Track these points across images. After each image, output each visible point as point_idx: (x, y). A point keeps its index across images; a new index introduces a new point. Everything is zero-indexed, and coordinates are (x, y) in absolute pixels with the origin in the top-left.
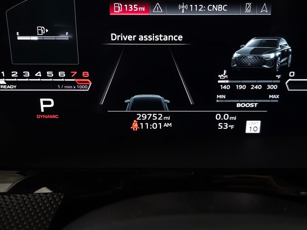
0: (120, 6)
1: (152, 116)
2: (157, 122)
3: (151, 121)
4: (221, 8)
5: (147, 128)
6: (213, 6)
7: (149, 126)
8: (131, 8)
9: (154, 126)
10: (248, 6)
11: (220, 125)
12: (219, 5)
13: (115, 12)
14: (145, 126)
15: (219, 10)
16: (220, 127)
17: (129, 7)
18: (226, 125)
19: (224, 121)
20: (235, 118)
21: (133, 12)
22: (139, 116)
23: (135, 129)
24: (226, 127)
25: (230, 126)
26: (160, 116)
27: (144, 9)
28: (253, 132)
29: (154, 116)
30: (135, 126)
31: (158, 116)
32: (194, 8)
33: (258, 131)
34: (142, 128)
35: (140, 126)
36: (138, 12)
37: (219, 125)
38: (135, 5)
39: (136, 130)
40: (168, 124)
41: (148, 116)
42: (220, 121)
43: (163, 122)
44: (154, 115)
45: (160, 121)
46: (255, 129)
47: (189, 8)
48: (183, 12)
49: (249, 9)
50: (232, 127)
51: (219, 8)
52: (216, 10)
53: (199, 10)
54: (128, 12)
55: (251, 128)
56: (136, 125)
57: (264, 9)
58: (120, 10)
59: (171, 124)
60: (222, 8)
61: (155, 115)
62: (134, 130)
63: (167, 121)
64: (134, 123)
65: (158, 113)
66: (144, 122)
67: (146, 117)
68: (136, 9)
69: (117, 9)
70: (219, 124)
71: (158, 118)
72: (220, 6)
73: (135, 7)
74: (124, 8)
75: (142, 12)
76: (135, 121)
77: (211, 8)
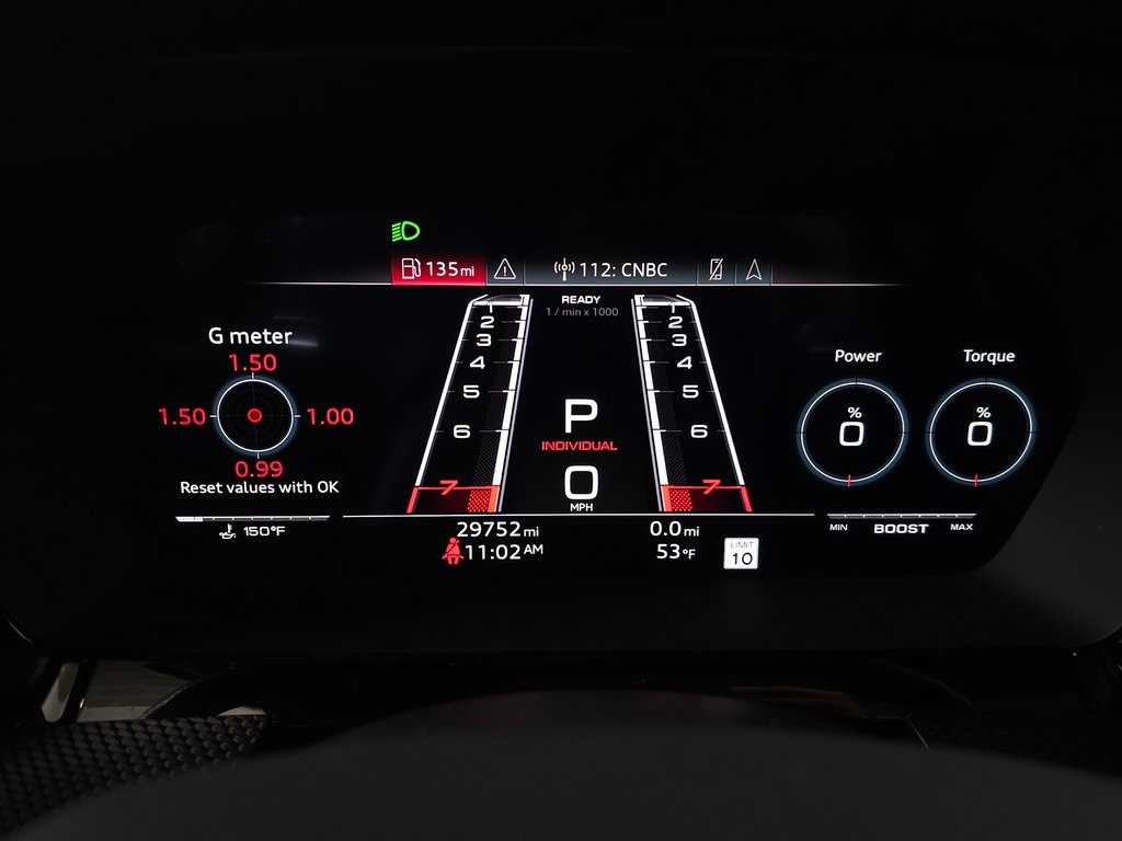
0: (416, 264)
1: (495, 525)
2: (508, 540)
3: (492, 541)
4: (653, 269)
5: (484, 557)
6: (635, 265)
7: (488, 554)
8: (442, 269)
9: (501, 553)
10: (715, 265)
11: (662, 548)
12: (648, 264)
13: (404, 277)
14: (477, 552)
15: (648, 275)
16: (663, 554)
17: (436, 269)
18: (675, 548)
19: (670, 540)
20: (696, 533)
21: (446, 278)
22: (463, 526)
23: (453, 560)
24: (675, 554)
25: (685, 552)
26: (516, 526)
27: (472, 272)
28: (740, 566)
29: (499, 528)
30: (453, 553)
31: (510, 528)
32: (590, 269)
33: (754, 565)
34: (471, 558)
35: (464, 552)
36: (458, 278)
37: (660, 550)
38: (451, 264)
39: (456, 562)
40: (534, 546)
41: (485, 528)
42: (661, 539)
43: (523, 541)
44: (499, 524)
45: (515, 540)
46: (747, 559)
47: (579, 269)
48: (564, 279)
49: (718, 272)
50: (690, 553)
51: (648, 269)
52: (642, 275)
53: (603, 275)
54: (435, 278)
55: (736, 555)
56: (456, 550)
57: (754, 271)
58: (416, 273)
59: (541, 546)
60: (656, 269)
61: (501, 526)
62: (450, 562)
63: (532, 541)
64: (450, 546)
65: (509, 520)
66: (475, 542)
67: (480, 529)
68: (453, 272)
69: (409, 272)
70: (660, 546)
71: (509, 531)
72: (651, 267)
73: (451, 268)
74: (425, 269)
75: (468, 278)
76: (453, 540)
77: (630, 270)
